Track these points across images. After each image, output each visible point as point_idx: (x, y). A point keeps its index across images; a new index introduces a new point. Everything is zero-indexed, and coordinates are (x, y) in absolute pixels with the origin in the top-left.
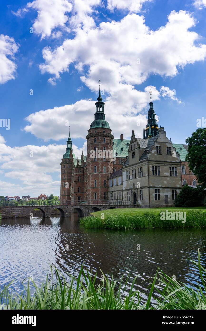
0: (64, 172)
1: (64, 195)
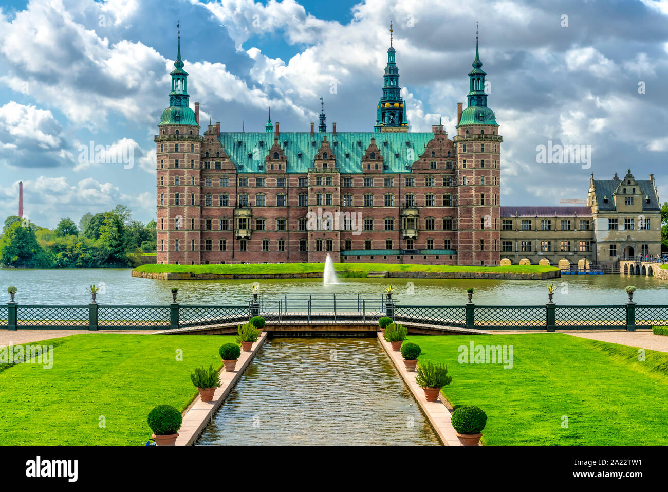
0: (193, 165)
1: (193, 228)
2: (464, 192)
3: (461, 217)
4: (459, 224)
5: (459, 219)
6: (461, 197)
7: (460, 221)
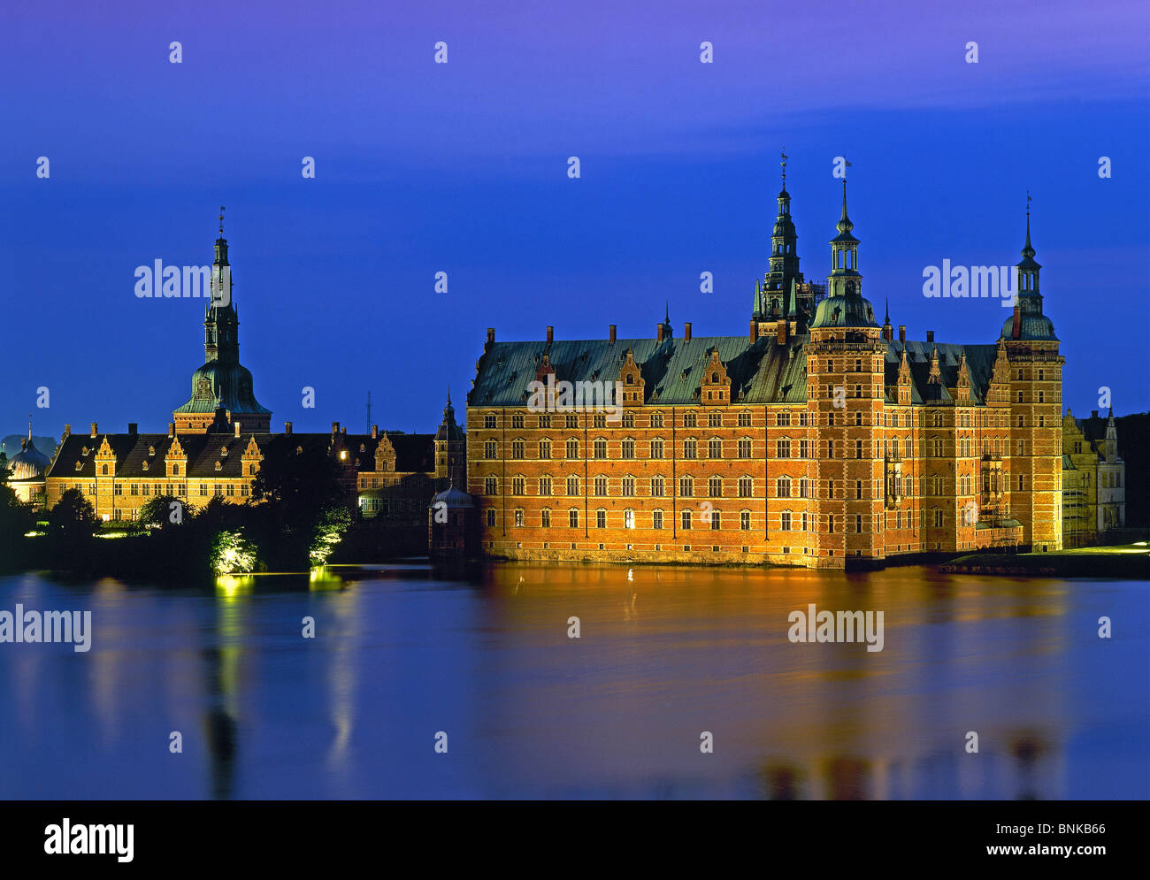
2: (1042, 437)
3: (1036, 472)
4: (1034, 483)
5: (1034, 475)
6: (1036, 443)
7: (1035, 477)
